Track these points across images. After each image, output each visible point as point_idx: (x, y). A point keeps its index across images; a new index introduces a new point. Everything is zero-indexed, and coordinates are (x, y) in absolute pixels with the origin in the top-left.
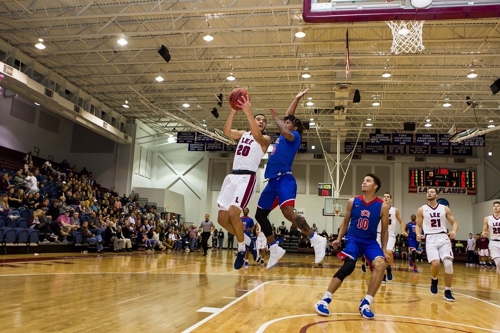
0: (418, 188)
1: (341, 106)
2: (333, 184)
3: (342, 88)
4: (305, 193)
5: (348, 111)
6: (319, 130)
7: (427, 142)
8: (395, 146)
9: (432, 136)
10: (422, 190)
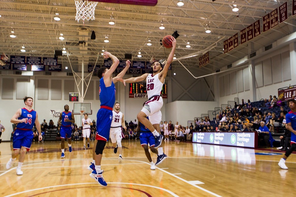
0: (135, 94)
1: (84, 41)
2: (79, 93)
3: (83, 29)
4: (61, 99)
5: (89, 45)
6: (69, 57)
7: (139, 66)
8: (121, 68)
9: (142, 62)
10: (137, 96)
